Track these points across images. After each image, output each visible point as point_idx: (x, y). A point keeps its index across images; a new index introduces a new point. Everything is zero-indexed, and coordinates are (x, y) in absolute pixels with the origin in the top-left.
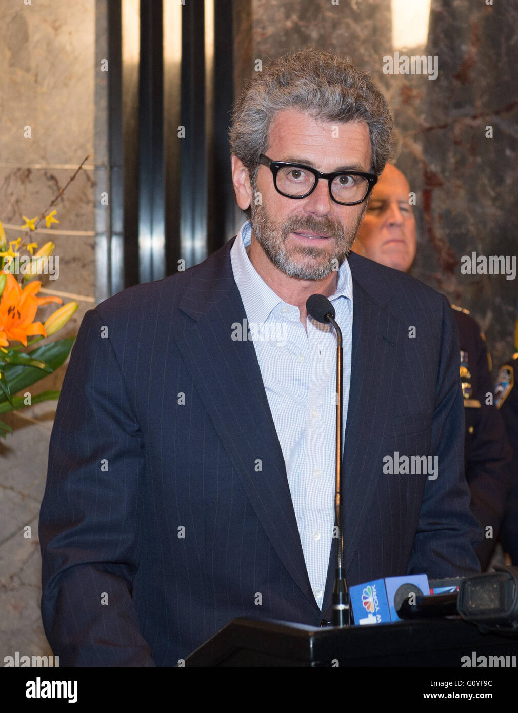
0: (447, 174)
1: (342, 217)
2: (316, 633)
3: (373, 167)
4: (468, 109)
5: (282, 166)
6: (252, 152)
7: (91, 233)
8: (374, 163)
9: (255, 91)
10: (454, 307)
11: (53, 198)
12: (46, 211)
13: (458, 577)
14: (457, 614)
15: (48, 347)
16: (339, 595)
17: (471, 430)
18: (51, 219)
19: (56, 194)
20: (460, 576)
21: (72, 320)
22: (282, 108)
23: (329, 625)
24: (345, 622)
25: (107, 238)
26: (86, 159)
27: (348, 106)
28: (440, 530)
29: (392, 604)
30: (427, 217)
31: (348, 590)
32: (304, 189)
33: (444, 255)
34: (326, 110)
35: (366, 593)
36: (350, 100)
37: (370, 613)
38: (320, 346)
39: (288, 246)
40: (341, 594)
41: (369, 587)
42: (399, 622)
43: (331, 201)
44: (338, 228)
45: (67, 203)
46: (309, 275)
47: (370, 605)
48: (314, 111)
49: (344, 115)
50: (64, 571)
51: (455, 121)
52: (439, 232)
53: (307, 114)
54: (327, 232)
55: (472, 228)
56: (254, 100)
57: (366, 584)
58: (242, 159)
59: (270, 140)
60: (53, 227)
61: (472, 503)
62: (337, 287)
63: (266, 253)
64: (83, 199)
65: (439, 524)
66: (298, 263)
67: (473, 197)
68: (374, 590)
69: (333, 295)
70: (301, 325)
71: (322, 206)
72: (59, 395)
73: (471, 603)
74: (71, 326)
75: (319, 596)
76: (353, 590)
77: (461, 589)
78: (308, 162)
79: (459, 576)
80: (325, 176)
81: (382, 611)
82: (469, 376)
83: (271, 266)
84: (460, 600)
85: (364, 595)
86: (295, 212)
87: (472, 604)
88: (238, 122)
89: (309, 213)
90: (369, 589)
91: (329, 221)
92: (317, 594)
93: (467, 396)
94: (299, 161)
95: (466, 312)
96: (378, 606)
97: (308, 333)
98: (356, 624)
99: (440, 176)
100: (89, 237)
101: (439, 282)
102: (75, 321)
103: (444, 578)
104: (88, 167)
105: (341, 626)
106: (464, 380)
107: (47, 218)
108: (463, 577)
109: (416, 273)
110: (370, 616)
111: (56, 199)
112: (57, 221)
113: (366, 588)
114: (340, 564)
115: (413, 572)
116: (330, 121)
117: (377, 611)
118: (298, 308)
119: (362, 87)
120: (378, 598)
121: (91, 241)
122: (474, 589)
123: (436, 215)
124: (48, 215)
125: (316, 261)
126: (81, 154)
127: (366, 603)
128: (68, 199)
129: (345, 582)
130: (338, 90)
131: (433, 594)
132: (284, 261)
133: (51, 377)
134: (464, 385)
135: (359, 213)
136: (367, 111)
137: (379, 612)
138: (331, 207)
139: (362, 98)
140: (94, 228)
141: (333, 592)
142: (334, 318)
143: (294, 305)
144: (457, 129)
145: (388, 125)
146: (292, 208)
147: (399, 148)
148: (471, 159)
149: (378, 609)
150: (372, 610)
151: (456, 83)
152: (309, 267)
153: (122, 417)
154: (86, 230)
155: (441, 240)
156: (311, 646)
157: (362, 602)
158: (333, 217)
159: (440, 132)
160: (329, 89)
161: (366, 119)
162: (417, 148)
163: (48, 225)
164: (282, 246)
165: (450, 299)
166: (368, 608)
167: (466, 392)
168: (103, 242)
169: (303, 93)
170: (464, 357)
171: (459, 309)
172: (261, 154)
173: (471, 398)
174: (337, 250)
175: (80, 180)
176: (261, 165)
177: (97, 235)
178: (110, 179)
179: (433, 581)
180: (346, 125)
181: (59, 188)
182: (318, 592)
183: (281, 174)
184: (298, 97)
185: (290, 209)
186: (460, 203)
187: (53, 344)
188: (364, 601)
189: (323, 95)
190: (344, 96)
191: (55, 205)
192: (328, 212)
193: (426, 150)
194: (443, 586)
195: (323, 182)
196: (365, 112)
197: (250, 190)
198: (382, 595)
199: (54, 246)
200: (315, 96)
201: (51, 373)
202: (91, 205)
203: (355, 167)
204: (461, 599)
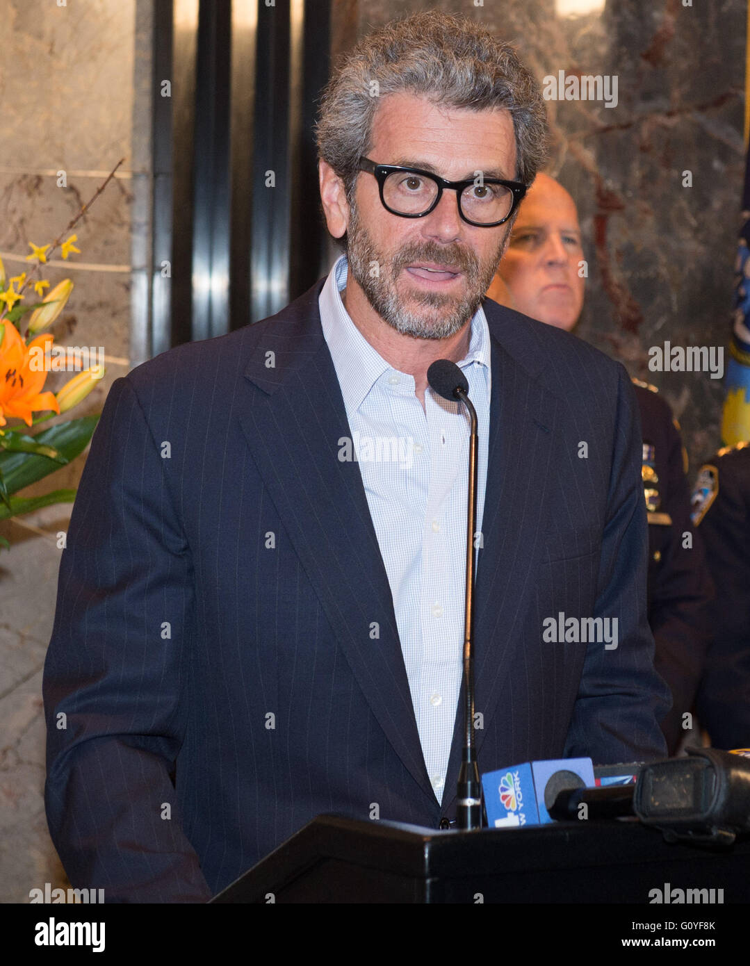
0: (630, 194)
1: (476, 244)
2: (434, 838)
3: (519, 175)
4: (662, 103)
5: (392, 171)
6: (349, 154)
7: (125, 268)
8: (520, 169)
9: (351, 69)
10: (636, 381)
11: (73, 218)
12: (62, 235)
13: (635, 763)
14: (633, 814)
15: (62, 427)
16: (466, 785)
17: (657, 556)
18: (68, 247)
19: (77, 212)
20: (639, 761)
21: (96, 389)
22: (391, 91)
23: (452, 827)
24: (475, 822)
25: (147, 274)
26: (120, 163)
27: (483, 86)
28: (610, 695)
29: (541, 799)
30: (599, 254)
31: (480, 779)
32: (423, 204)
33: (623, 308)
34: (453, 93)
35: (505, 783)
36: (487, 78)
37: (510, 811)
38: (443, 431)
39: (400, 289)
40: (469, 783)
41: (509, 774)
42: (551, 824)
43: (460, 220)
44: (470, 259)
45: (91, 225)
46: (429, 332)
47: (510, 799)
48: (436, 93)
49: (479, 99)
50: (79, 745)
51: (642, 119)
52: (617, 276)
53: (425, 99)
54: (456, 264)
55: (663, 271)
56: (350, 80)
57: (506, 770)
58: (334, 166)
59: (375, 137)
60: (71, 258)
61: (657, 659)
62: (469, 348)
63: (369, 298)
64: (114, 219)
65: (611, 686)
66: (413, 314)
67: (666, 227)
68: (517, 779)
69: (463, 360)
70: (417, 402)
71: (448, 226)
72: (74, 496)
73: (653, 799)
74: (95, 398)
75: (438, 786)
76: (487, 779)
77: (640, 780)
78: (427, 166)
79: (637, 761)
80: (452, 185)
81: (527, 808)
82: (655, 479)
83: (375, 316)
84: (637, 794)
85: (502, 785)
86: (411, 236)
87: (655, 802)
88: (329, 113)
89: (429, 238)
90: (509, 777)
91: (459, 249)
92: (436, 782)
93: (652, 507)
94: (415, 165)
95: (654, 389)
96: (521, 802)
97: (427, 413)
98: (490, 825)
99: (620, 196)
100: (122, 273)
101: (616, 346)
102: (100, 391)
103: (616, 763)
104: (123, 175)
105: (469, 829)
106: (649, 485)
107: (64, 246)
108: (643, 763)
109: (583, 334)
110: (510, 815)
111: (77, 219)
112: (77, 251)
113: (505, 775)
114: (469, 740)
115: (571, 755)
116: (458, 108)
117: (520, 808)
118: (412, 377)
119: (502, 62)
120: (521, 791)
121: (125, 279)
122: (657, 780)
123: (613, 251)
124: (65, 241)
125: (439, 313)
126: (113, 157)
127: (505, 797)
128: (94, 220)
129: (476, 767)
130: (469, 63)
131: (600, 786)
132: (394, 310)
133: (65, 470)
134: (648, 493)
135: (500, 240)
136: (510, 94)
137: (523, 810)
138: (461, 229)
139: (504, 75)
140: (129, 261)
141: (459, 780)
142: (466, 393)
143: (408, 373)
144: (645, 130)
145: (540, 116)
146: (405, 232)
147: (563, 156)
148: (663, 172)
149: (521, 805)
150: (513, 806)
151: (645, 65)
152: (429, 320)
153: (163, 529)
154: (118, 263)
155: (619, 286)
156: (426, 856)
157: (499, 795)
158: (464, 244)
159: (621, 134)
160: (456, 62)
161: (509, 106)
162: (588, 156)
163: (65, 255)
164: (393, 288)
165: (630, 370)
166: (508, 804)
167: (650, 502)
168: (142, 281)
169: (421, 70)
170: (649, 453)
171: (644, 385)
172: (361, 157)
173: (659, 510)
174: (468, 293)
175: (111, 192)
176: (361, 172)
177: (134, 270)
178: (154, 193)
179: (600, 767)
180: (481, 114)
181: (81, 204)
182: (438, 779)
183: (389, 183)
184: (412, 74)
185: (404, 233)
186: (648, 235)
187: (68, 424)
188: (502, 794)
189: (447, 71)
190: (477, 73)
191: (75, 228)
192: (456, 236)
193: (600, 159)
194: (614, 774)
195: (450, 194)
196: (506, 96)
197: (347, 209)
198: (528, 785)
199: (72, 286)
200: (436, 74)
201: (65, 464)
202: (126, 228)
203: (495, 173)
204: (639, 795)
